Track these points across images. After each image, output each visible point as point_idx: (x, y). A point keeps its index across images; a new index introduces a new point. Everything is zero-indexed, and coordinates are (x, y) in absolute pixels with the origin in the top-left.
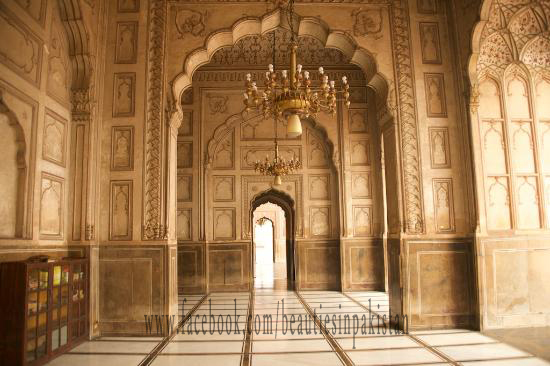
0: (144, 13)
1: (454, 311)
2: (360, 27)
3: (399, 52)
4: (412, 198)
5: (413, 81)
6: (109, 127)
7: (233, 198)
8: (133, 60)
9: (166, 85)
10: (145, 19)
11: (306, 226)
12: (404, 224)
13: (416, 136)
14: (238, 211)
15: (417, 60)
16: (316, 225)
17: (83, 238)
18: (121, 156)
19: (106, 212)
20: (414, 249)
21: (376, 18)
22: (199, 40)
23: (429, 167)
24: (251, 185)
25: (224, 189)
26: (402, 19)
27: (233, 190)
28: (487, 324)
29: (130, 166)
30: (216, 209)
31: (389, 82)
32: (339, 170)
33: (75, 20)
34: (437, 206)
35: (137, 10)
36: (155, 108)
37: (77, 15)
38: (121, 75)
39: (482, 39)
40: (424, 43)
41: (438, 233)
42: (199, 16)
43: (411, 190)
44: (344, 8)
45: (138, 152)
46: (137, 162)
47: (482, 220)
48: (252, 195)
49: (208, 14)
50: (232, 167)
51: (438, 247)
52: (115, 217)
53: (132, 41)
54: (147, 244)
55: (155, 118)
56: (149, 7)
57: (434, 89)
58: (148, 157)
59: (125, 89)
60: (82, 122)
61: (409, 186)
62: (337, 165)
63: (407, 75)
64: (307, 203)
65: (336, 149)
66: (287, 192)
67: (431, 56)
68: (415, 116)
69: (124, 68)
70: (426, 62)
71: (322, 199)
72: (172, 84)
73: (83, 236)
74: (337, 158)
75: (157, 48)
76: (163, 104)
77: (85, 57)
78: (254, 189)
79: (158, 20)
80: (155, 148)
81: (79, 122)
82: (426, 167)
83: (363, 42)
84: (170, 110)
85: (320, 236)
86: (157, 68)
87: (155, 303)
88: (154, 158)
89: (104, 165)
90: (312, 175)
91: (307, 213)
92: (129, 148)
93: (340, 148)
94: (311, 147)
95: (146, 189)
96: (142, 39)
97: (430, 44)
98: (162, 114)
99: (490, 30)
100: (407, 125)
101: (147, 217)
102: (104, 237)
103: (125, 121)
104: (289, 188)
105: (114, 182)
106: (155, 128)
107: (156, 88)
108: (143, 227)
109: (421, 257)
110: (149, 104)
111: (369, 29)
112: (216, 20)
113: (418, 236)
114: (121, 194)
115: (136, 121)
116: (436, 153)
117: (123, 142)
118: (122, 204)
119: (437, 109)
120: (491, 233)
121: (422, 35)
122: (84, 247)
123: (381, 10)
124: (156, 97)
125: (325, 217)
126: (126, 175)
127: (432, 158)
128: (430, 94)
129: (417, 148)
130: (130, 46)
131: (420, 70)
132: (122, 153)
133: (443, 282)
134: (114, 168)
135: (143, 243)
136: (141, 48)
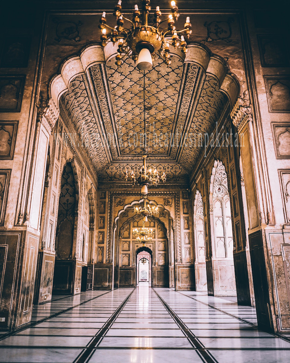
0: (107, 199)
1: (191, 286)
2: (166, 203)
3: (177, 210)
4: (179, 253)
5: (180, 219)
6: (98, 231)
7: (129, 250)
8: (104, 213)
9: (113, 220)
10: (107, 201)
11: (156, 261)
12: (177, 260)
13: (180, 235)
14: (131, 255)
15: (182, 213)
16: (160, 261)
17: (91, 263)
18: (101, 240)
19: (96, 255)
20: (179, 267)
21: (170, 200)
22: (122, 207)
23: (184, 244)
24: (136, 245)
25: (126, 246)
26: (178, 201)
27: (129, 246)
28: (197, 289)
29: (103, 243)
30: (123, 254)
31: (173, 219)
32: (169, 240)
33: (92, 206)
34: (186, 255)
35: (105, 198)
36: (110, 227)
37: (93, 204)
38: (101, 217)
39: (197, 209)
40: (184, 208)
41: (186, 263)
42: (122, 200)
43: (178, 250)
44: (161, 198)
45: (105, 239)
46: (105, 241)
47: (196, 260)
48: (136, 248)
49: (124, 200)
50: (129, 238)
51: (186, 267)
52: (99, 257)
53: (104, 207)
54: (107, 264)
55: (110, 229)
56: (108, 197)
57: (186, 221)
58: (108, 240)
59: (102, 221)
60: (92, 231)
61: (178, 249)
62: (168, 237)
63: (178, 217)
64: (157, 252)
65: (168, 231)
66: (149, 248)
67: (185, 211)
68: (180, 229)
69: (102, 215)
70: (184, 213)
71: (163, 251)
72: (114, 220)
73: (92, 262)
74: (168, 234)
75: (111, 209)
76: (112, 225)
77: (93, 214)
78: (137, 246)
79: (111, 201)
80: (110, 238)
81: (91, 231)
82: (183, 244)
83: (166, 207)
84: (114, 227)
85: (162, 266)
86: (111, 215)
87: (109, 282)
88: (110, 241)
89: (96, 242)
90: (159, 241)
91: (157, 256)
92: (103, 238)
93: (169, 231)
94: (159, 230)
95: (107, 249)
96: (106, 207)
97: (185, 208)
98: (112, 228)
99: (199, 207)
100: (178, 232)
101: (107, 257)
102: (96, 262)
103: (102, 230)
104: (150, 246)
105: (99, 247)
106: (110, 232)
107: (110, 221)
108: (106, 260)
109: (181, 269)
110: (108, 225)
111: (169, 204)
112: (127, 201)
113: (180, 264)
114: (101, 250)
115: (105, 230)
116: (186, 240)
117: (101, 236)
118: (101, 254)
119: (186, 227)
120: (199, 263)
121: (183, 205)
122: (92, 265)
123: (172, 198)
124: (110, 223)
125: (164, 258)
126: (102, 245)
127: (185, 241)
128: (185, 223)
129: (180, 238)
130: (103, 208)
131: (182, 216)
132: (101, 239)
133: (187, 278)
134: (99, 243)
135: (106, 264)
136: (107, 210)
